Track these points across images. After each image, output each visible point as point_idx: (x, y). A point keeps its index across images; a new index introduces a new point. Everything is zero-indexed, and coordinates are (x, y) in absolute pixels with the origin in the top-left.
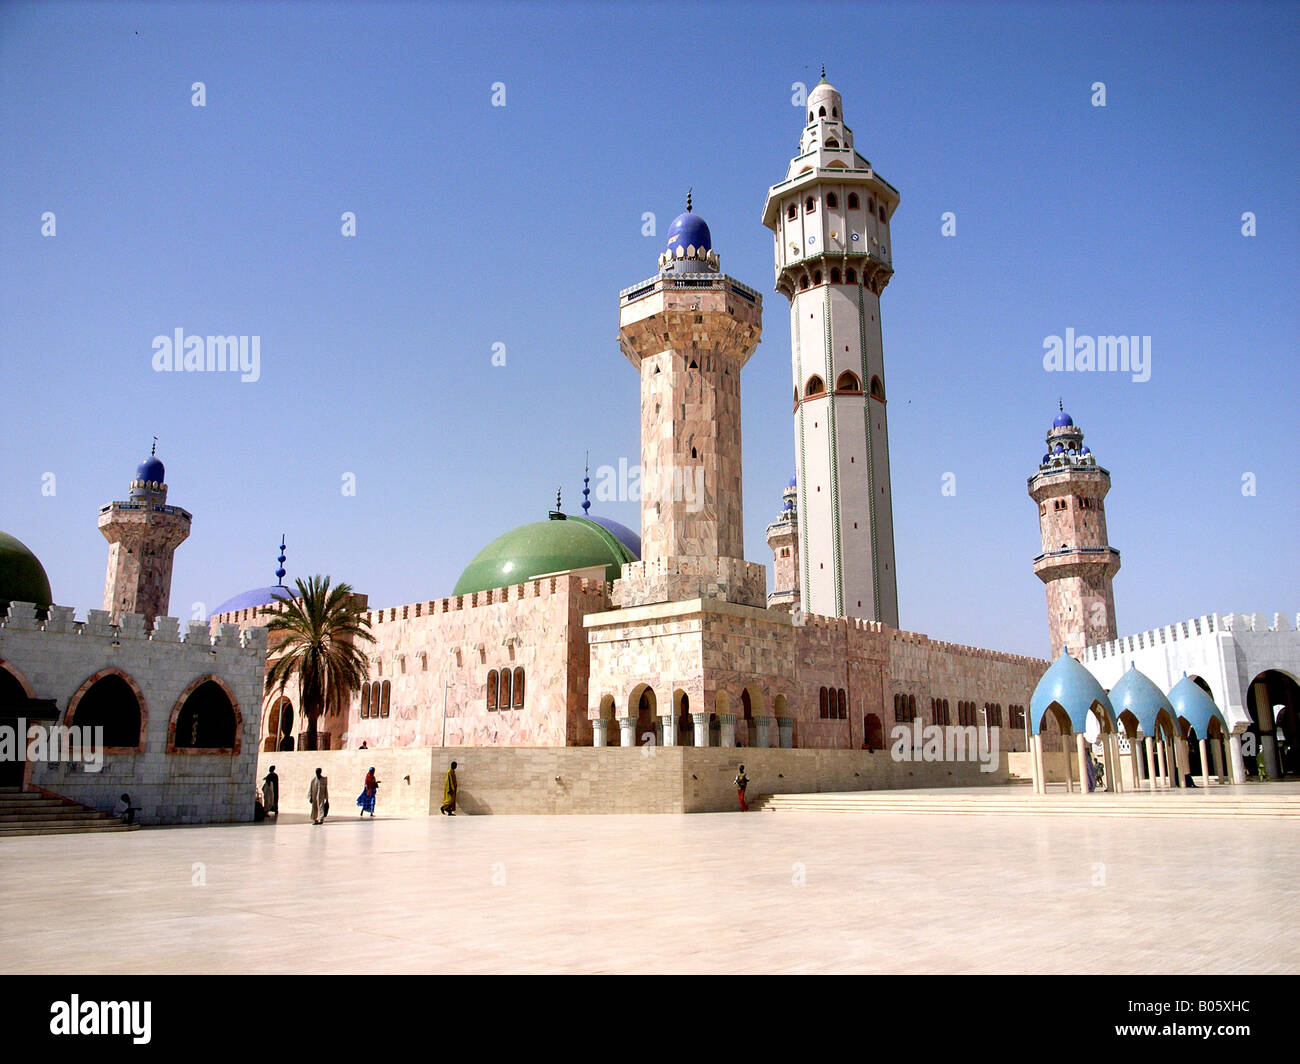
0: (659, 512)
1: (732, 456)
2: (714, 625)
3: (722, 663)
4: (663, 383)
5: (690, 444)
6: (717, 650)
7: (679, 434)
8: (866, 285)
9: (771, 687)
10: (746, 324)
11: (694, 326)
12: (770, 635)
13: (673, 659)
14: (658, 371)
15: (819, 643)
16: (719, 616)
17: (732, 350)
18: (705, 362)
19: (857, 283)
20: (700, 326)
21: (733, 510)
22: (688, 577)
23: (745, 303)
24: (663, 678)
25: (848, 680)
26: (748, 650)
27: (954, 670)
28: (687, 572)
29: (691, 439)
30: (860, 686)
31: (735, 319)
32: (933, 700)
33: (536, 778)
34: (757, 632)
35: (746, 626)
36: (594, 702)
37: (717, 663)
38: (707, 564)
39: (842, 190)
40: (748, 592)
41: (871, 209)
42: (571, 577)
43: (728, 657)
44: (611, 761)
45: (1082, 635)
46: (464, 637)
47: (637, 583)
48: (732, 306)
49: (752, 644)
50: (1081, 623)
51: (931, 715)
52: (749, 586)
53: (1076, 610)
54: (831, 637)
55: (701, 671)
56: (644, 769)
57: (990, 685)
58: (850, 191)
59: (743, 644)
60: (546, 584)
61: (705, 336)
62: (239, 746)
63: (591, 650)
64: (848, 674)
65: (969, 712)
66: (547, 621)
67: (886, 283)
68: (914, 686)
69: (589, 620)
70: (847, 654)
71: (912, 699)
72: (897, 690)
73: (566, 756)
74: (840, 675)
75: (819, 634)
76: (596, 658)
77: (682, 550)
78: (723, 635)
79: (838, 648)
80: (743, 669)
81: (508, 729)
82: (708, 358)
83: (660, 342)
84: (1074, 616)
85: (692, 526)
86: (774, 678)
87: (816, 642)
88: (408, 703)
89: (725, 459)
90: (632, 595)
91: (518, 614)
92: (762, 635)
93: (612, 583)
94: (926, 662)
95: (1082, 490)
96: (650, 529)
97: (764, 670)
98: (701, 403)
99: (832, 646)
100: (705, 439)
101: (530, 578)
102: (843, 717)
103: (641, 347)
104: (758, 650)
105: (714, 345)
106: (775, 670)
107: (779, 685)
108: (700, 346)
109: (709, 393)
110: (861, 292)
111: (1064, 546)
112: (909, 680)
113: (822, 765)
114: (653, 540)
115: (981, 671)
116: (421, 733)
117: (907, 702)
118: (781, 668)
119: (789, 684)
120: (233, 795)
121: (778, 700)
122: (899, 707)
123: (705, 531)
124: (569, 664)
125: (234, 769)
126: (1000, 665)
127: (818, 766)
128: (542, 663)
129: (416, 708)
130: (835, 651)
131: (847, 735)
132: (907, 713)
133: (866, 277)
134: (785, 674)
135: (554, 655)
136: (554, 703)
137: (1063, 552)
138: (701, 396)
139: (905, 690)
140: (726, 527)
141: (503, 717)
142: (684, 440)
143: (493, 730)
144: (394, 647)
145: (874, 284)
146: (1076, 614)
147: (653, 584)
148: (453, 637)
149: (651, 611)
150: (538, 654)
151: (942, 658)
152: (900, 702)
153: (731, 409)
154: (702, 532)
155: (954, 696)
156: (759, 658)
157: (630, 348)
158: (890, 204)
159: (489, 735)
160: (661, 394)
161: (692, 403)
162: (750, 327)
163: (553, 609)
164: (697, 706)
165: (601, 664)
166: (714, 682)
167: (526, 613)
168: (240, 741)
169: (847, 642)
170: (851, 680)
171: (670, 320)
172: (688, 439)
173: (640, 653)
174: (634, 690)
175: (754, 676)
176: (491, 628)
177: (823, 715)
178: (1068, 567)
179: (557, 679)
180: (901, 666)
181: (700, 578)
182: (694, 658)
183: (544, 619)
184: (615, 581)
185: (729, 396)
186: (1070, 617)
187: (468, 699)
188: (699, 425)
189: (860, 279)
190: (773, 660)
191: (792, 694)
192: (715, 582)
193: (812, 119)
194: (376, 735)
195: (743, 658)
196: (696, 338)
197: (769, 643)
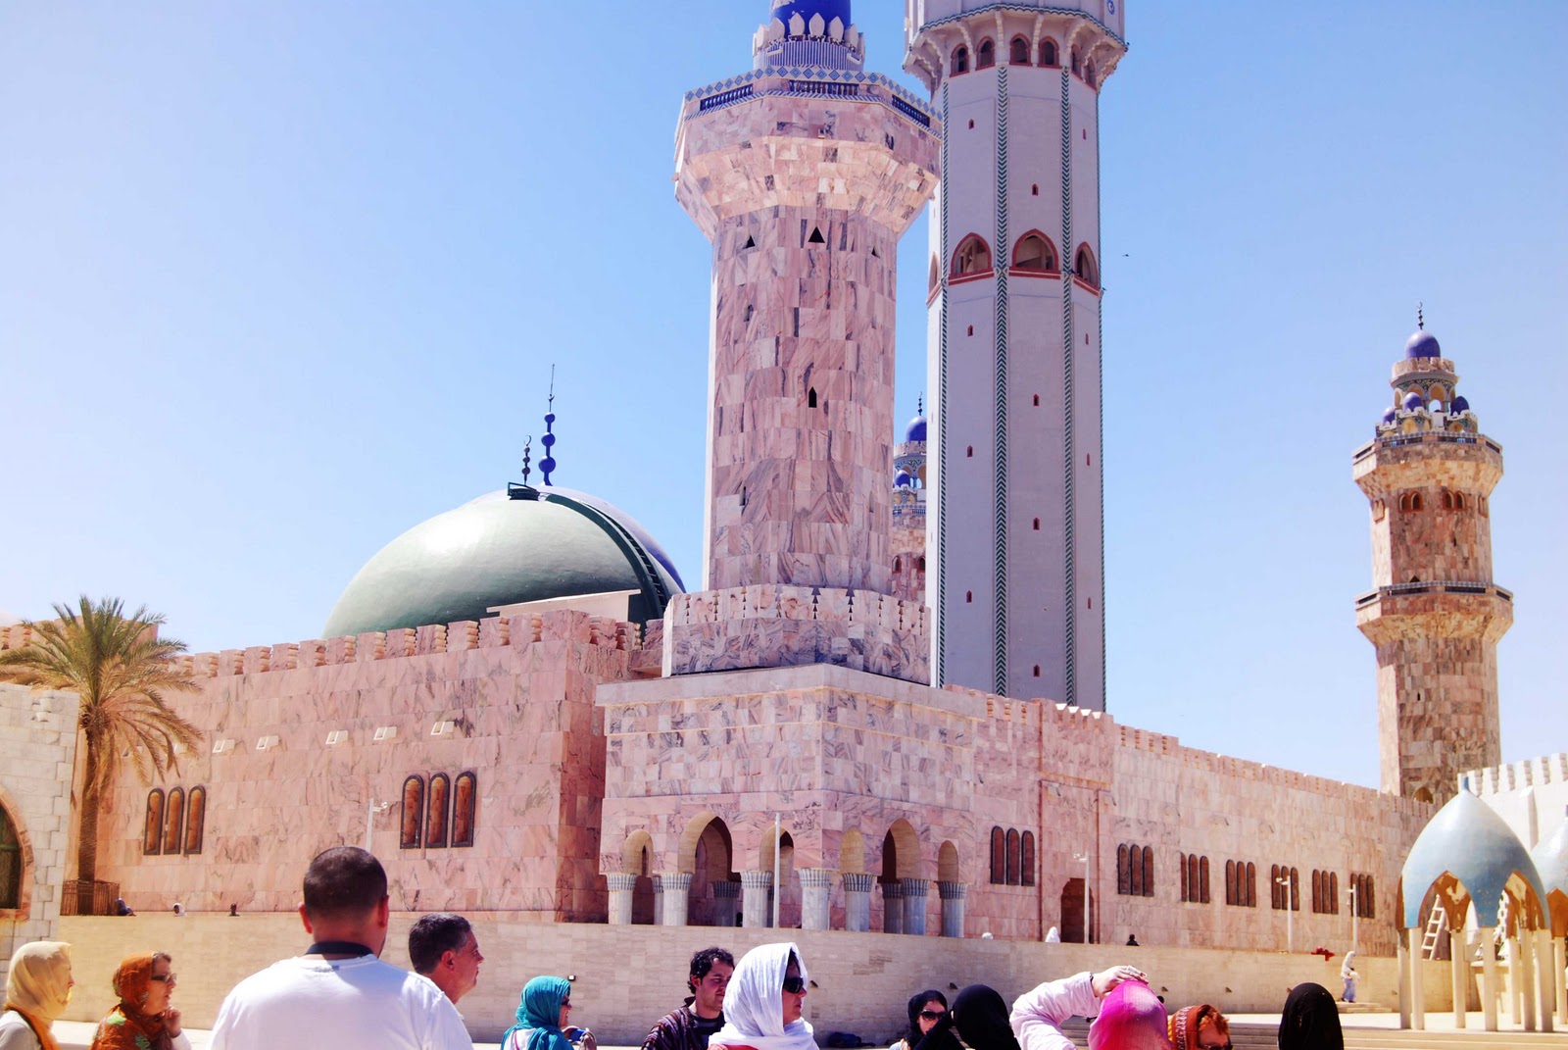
0: (744, 503)
2: (842, 712)
3: (853, 781)
4: (759, 266)
5: (806, 381)
6: (846, 758)
7: (787, 363)
8: (1076, 71)
9: (932, 827)
10: (913, 167)
11: (821, 165)
12: (934, 734)
13: (764, 772)
14: (751, 243)
15: (992, 747)
16: (853, 697)
17: (885, 212)
18: (838, 232)
19: (1058, 67)
20: (832, 166)
21: (878, 505)
22: (797, 623)
23: (914, 126)
24: (746, 801)
25: (1040, 815)
26: (896, 758)
27: (1222, 803)
28: (794, 615)
29: (808, 372)
30: (1059, 827)
31: (894, 157)
32: (1183, 856)
34: (913, 728)
35: (896, 715)
36: (612, 843)
37: (847, 781)
38: (830, 602)
40: (902, 654)
42: (572, 614)
43: (863, 771)
44: (669, 951)
45: (1439, 744)
46: (357, 714)
47: (701, 632)
48: (891, 134)
49: (904, 749)
50: (1437, 723)
51: (1179, 884)
52: (903, 644)
53: (1429, 698)
54: (1014, 736)
55: (818, 794)
57: (1282, 832)
59: (890, 748)
60: (523, 623)
61: (840, 186)
62: (28, 906)
63: (609, 748)
64: (1040, 805)
65: (1243, 882)
66: (524, 691)
67: (1110, 70)
68: (1152, 830)
69: (606, 696)
70: (1039, 768)
71: (1147, 855)
72: (1122, 837)
73: (589, 941)
74: (1026, 805)
76: (618, 763)
77: (785, 574)
78: (857, 732)
79: (1025, 758)
80: (888, 794)
81: (441, 885)
82: (844, 226)
83: (757, 191)
84: (1425, 710)
85: (805, 531)
86: (938, 811)
87: (987, 744)
88: (241, 831)
89: (866, 410)
90: (692, 651)
91: (467, 676)
92: (921, 732)
93: (644, 628)
94: (1174, 786)
95: (1452, 478)
96: (726, 533)
97: (923, 796)
98: (828, 307)
99: (1014, 752)
100: (833, 373)
101: (492, 610)
102: (1028, 881)
103: (720, 198)
104: (915, 761)
105: (855, 201)
106: (941, 798)
107: (946, 824)
108: (829, 203)
109: (843, 291)
110: (1065, 83)
111: (1415, 579)
112: (1143, 818)
114: (731, 552)
115: (1269, 806)
116: (267, 888)
117: (1139, 858)
118: (950, 793)
119: (961, 821)
121: (946, 852)
122: (1125, 867)
123: (827, 541)
124: (564, 771)
126: (1299, 796)
128: (512, 767)
129: (256, 841)
130: (1019, 763)
131: (1034, 916)
132: (1138, 878)
134: (956, 803)
135: (535, 753)
136: (533, 842)
137: (1411, 590)
138: (828, 293)
139: (1135, 837)
140: (863, 537)
141: (431, 864)
142: (795, 372)
144: (214, 727)
145: (1090, 70)
147: (731, 634)
148: (337, 712)
149: (727, 682)
150: (504, 751)
151: (1201, 780)
152: (1126, 860)
153: (879, 320)
154: (822, 540)
155: (1219, 853)
156: (915, 776)
157: (697, 197)
159: (403, 897)
160: (755, 287)
161: (812, 306)
162: (920, 173)
163: (536, 670)
164: (809, 856)
165: (628, 773)
166: (839, 815)
167: (483, 675)
168: (29, 896)
169: (1040, 747)
170: (1045, 816)
171: (778, 152)
172: (803, 372)
173: (704, 757)
174: (690, 824)
175: (906, 806)
176: (412, 700)
177: (995, 878)
179: (540, 799)
180: (1132, 792)
181: (817, 626)
182: (804, 770)
183: (518, 686)
184: (649, 623)
185: (878, 296)
186: (1418, 711)
187: (361, 828)
188: (823, 349)
189: (1065, 60)
190: (938, 778)
191: (965, 840)
192: (843, 635)
194: (177, 889)
195: (888, 772)
196: (823, 188)
197: (932, 748)
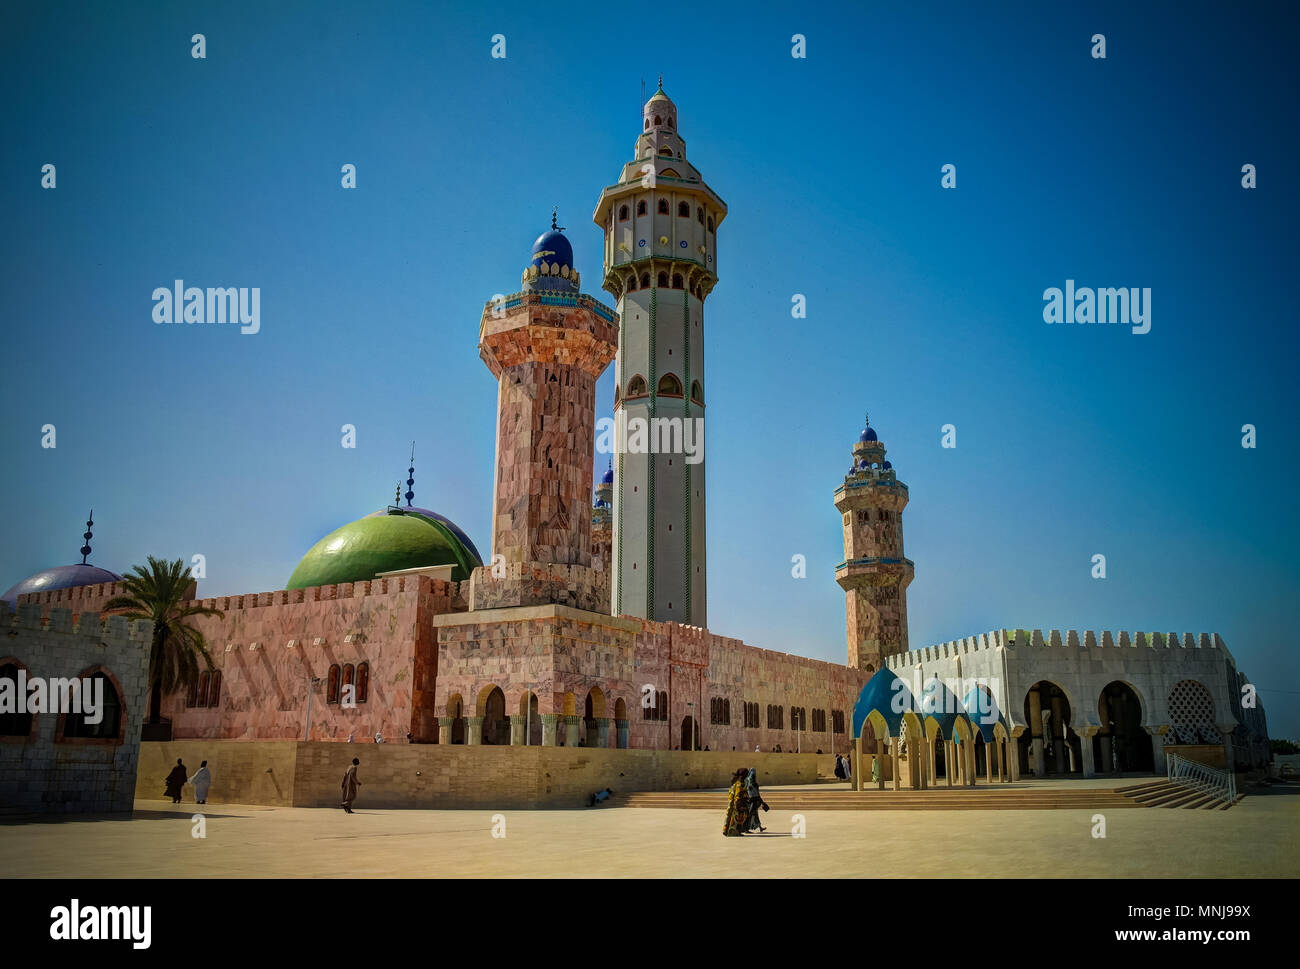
0: (513, 518)
1: (585, 465)
2: (564, 630)
3: (570, 667)
4: (523, 394)
5: (547, 454)
6: (566, 654)
7: (537, 445)
8: (692, 291)
9: (612, 690)
10: (604, 343)
11: (557, 341)
12: (613, 642)
13: (522, 662)
14: (519, 381)
15: (645, 647)
16: (570, 621)
17: (590, 366)
18: (565, 376)
19: (683, 288)
20: (562, 342)
21: (584, 520)
22: (541, 582)
23: (605, 322)
24: (512, 680)
25: (670, 683)
26: (593, 654)
27: (765, 675)
28: (539, 578)
29: (548, 449)
30: (680, 689)
31: (594, 337)
32: (745, 703)
33: (397, 774)
34: (602, 638)
35: (593, 631)
36: (441, 700)
37: (566, 667)
38: (559, 571)
39: (674, 198)
40: (596, 599)
41: (701, 219)
42: (421, 577)
43: (575, 661)
44: (471, 758)
45: (877, 642)
46: (304, 631)
47: (489, 586)
48: (593, 326)
49: (597, 649)
50: (877, 631)
51: (743, 718)
52: (597, 593)
53: (872, 617)
54: (657, 641)
55: (551, 673)
56: (501, 766)
57: (797, 689)
58: (681, 199)
59: (590, 649)
60: (395, 582)
61: (566, 352)
62: (123, 736)
63: (440, 649)
64: (670, 677)
65: (777, 716)
66: (395, 618)
67: (709, 291)
68: (729, 690)
69: (439, 621)
70: (670, 658)
71: (727, 703)
72: (714, 694)
73: (427, 753)
74: (663, 679)
75: (645, 638)
76: (445, 658)
77: (534, 556)
78: (572, 640)
79: (662, 653)
80: (588, 673)
81: (349, 724)
82: (568, 373)
83: (522, 354)
84: (870, 624)
85: (546, 533)
86: (615, 682)
87: (642, 646)
88: (240, 695)
89: (579, 470)
90: (485, 597)
91: (364, 610)
92: (607, 640)
93: (459, 584)
94: (740, 667)
95: (884, 504)
96: (503, 534)
97: (607, 674)
98: (559, 415)
99: (657, 650)
100: (561, 450)
101: (377, 575)
102: (664, 718)
103: (503, 357)
104: (603, 655)
105: (574, 361)
106: (617, 675)
107: (619, 689)
108: (560, 361)
109: (567, 407)
110: (686, 297)
111: (865, 556)
112: (724, 683)
113: (658, 766)
114: (506, 545)
115: (790, 676)
116: (254, 726)
117: (722, 705)
118: (621, 672)
119: (628, 687)
120: (115, 781)
121: (619, 703)
122: (715, 709)
123: (557, 539)
124: (416, 661)
125: (117, 758)
126: (806, 670)
127: (654, 765)
128: (388, 660)
129: (248, 699)
130: (659, 655)
131: (667, 736)
132: (722, 716)
133: (692, 285)
134: (625, 678)
135: (400, 652)
136: (398, 700)
137: (863, 562)
138: (559, 408)
139: (720, 694)
140: (576, 537)
141: (343, 712)
142: (541, 448)
143: (333, 724)
144: (226, 637)
145: (699, 290)
146: (873, 621)
147: (506, 588)
148: (293, 629)
149: (504, 614)
150: (383, 651)
151: (755, 663)
152: (716, 706)
153: (586, 422)
154: (554, 539)
155: (764, 701)
156: (603, 663)
157: (491, 356)
158: (718, 215)
159: (328, 730)
160: (520, 404)
161: (550, 414)
162: (607, 345)
163: (401, 607)
164: (546, 706)
165: (449, 663)
166: (562, 685)
167: (373, 610)
168: (124, 731)
169: (671, 647)
170: (673, 683)
171: (534, 334)
172: (545, 450)
173: (491, 654)
174: (483, 690)
175: (598, 679)
176: (334, 623)
177: (646, 717)
178: (867, 577)
179: (403, 676)
180: (718, 670)
181: (551, 584)
182: (544, 661)
183: (392, 616)
184: (462, 582)
185: (585, 409)
186: (867, 625)
187: (305, 693)
188: (557, 437)
189: (686, 285)
190: (615, 664)
191: (630, 698)
192: (566, 589)
193: (647, 126)
194: (204, 726)
195: (589, 662)
196: (557, 353)
197: (612, 649)
